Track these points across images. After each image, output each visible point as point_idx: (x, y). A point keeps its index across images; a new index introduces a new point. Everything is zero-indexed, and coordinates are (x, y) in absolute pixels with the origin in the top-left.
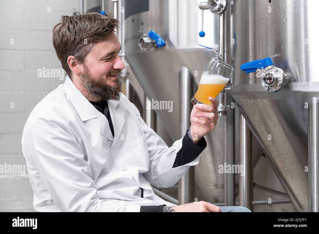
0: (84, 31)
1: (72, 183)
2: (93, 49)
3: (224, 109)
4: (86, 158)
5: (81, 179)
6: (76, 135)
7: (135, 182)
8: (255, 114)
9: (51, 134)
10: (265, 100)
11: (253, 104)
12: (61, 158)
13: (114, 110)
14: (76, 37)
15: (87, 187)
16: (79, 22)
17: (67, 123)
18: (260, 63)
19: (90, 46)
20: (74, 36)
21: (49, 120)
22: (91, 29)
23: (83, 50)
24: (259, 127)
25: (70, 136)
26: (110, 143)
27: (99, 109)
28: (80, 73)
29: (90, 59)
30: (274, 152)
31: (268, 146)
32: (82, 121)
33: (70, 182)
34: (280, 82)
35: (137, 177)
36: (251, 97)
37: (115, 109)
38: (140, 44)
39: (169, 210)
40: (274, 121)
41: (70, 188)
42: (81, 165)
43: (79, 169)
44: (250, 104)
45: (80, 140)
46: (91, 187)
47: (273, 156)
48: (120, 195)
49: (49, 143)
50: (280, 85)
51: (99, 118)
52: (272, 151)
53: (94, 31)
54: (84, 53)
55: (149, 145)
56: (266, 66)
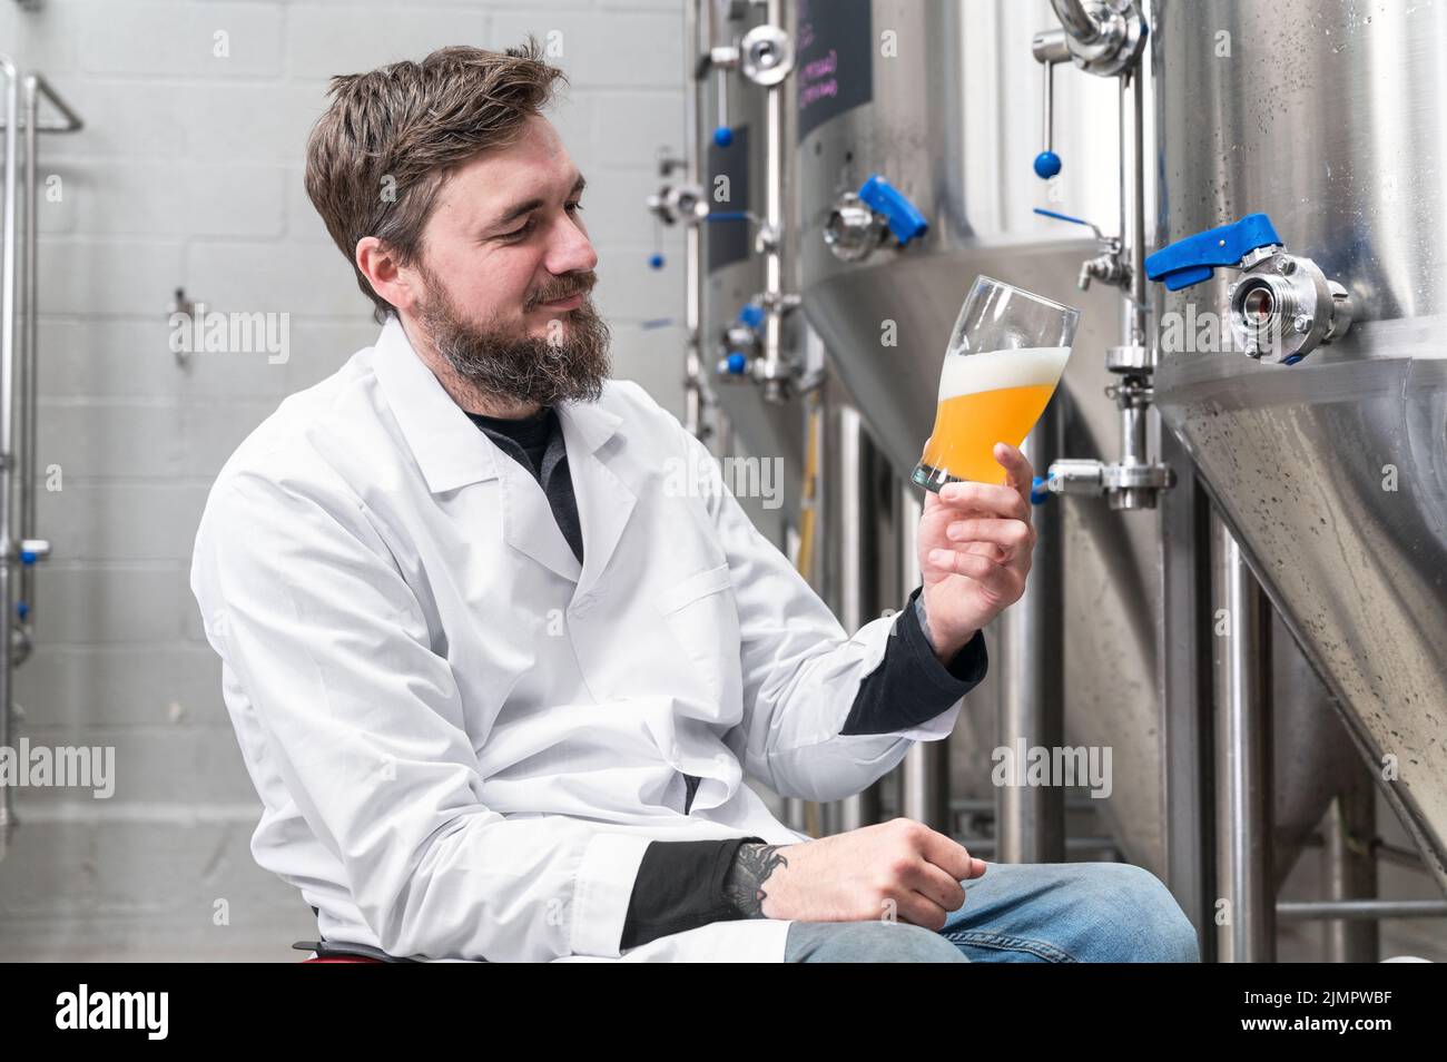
0: (400, 126)
1: (364, 736)
2: (444, 194)
3: (1144, 477)
4: (439, 645)
5: (404, 725)
6: (393, 542)
7: (653, 745)
8: (1240, 481)
9: (283, 535)
10: (1268, 413)
11: (1226, 433)
12: (322, 636)
13: (593, 457)
14: (375, 154)
15: (430, 759)
16: (385, 91)
17: (359, 495)
18: (1222, 242)
19: (431, 183)
20: (364, 152)
21: (277, 479)
22: (426, 114)
23: (408, 206)
24: (1264, 541)
25: (365, 548)
26: (560, 590)
27: (517, 449)
28: (416, 303)
29: (439, 238)
30: (1333, 649)
31: (1308, 622)
32: (433, 491)
33: (354, 735)
34: (1302, 316)
35: (663, 729)
36: (1218, 407)
37: (598, 454)
38: (831, 234)
39: (764, 861)
40: (1313, 505)
41: (352, 759)
42: (408, 666)
43: (399, 682)
44: (1216, 438)
45: (414, 568)
46: (446, 757)
47: (1333, 666)
48: (582, 797)
49: (271, 574)
50: (1305, 328)
51: (501, 481)
52: (1324, 647)
53: (440, 120)
54: (413, 218)
55: (746, 614)
56: (1245, 251)
